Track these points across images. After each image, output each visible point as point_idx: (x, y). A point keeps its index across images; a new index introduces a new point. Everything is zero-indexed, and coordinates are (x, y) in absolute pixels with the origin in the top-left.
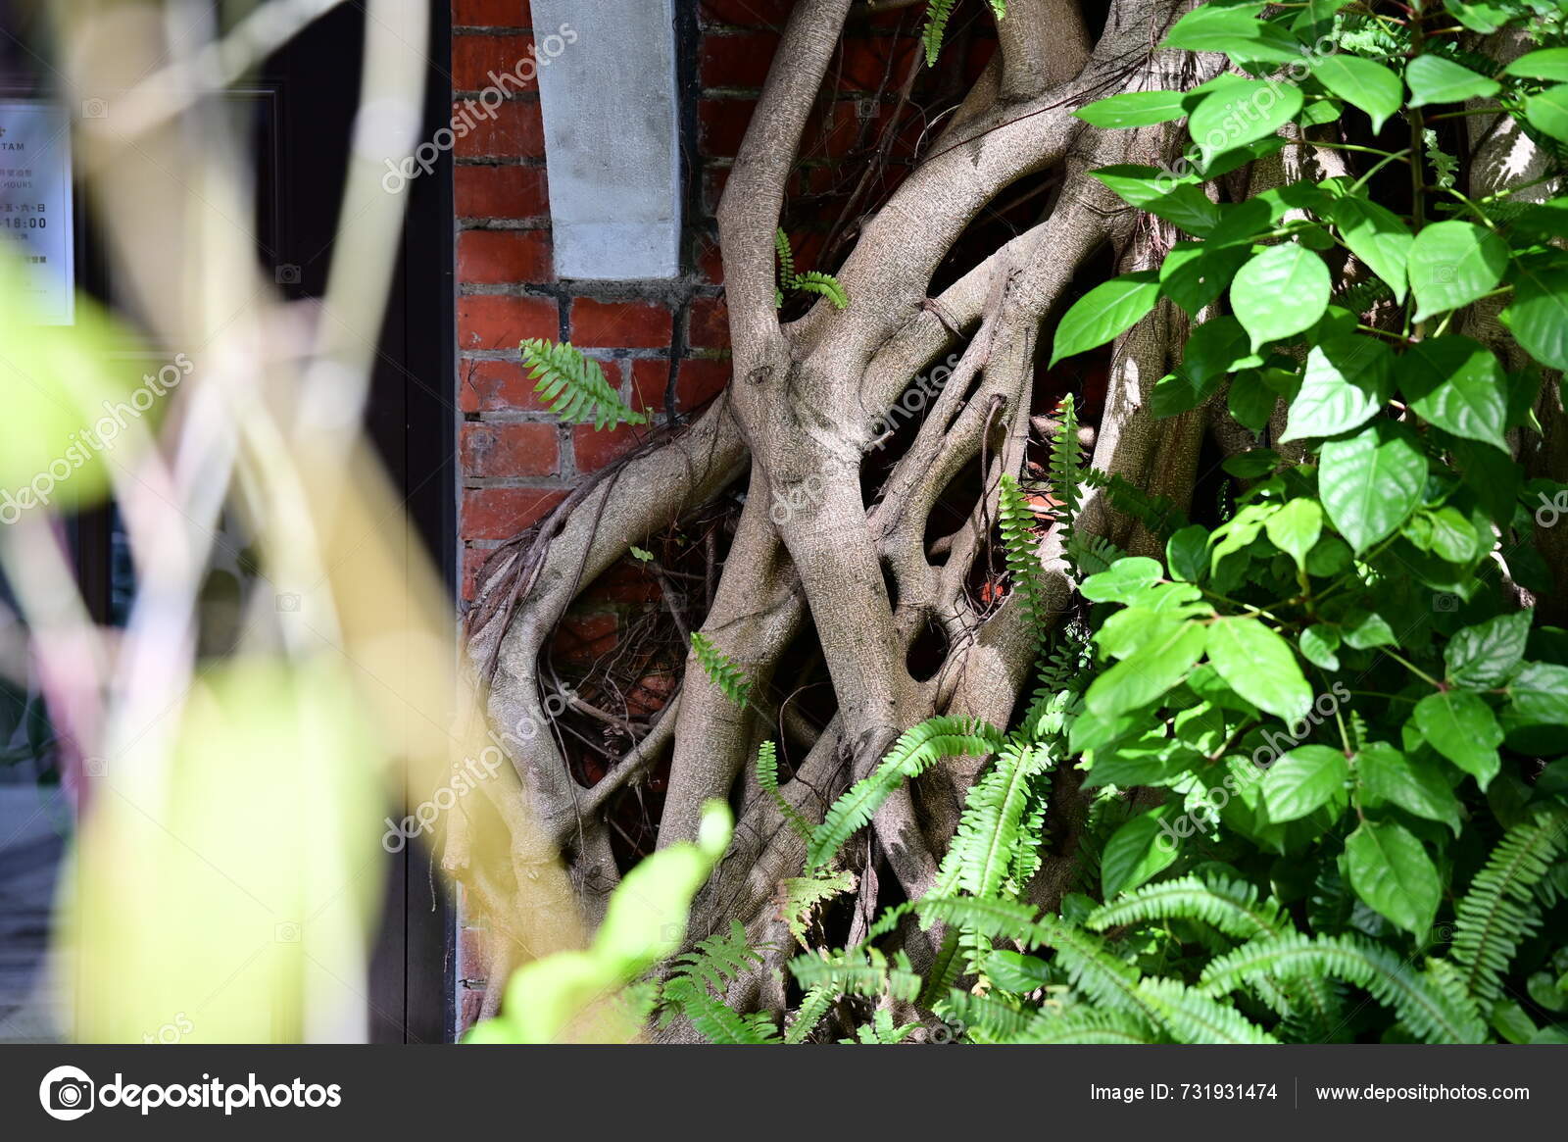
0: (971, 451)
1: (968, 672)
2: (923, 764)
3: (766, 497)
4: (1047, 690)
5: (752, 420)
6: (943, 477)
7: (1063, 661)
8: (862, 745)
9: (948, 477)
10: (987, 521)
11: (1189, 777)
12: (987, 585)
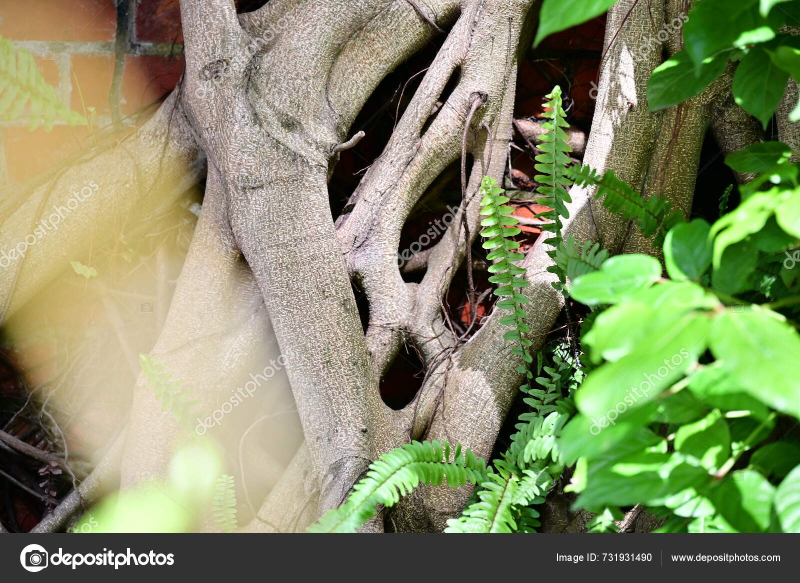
0: (450, 155)
1: (447, 398)
2: (399, 492)
3: (223, 206)
4: (534, 414)
5: (207, 119)
6: (418, 184)
7: (551, 383)
8: (331, 477)
9: (425, 184)
10: (467, 232)
11: (692, 498)
12: (467, 306)
